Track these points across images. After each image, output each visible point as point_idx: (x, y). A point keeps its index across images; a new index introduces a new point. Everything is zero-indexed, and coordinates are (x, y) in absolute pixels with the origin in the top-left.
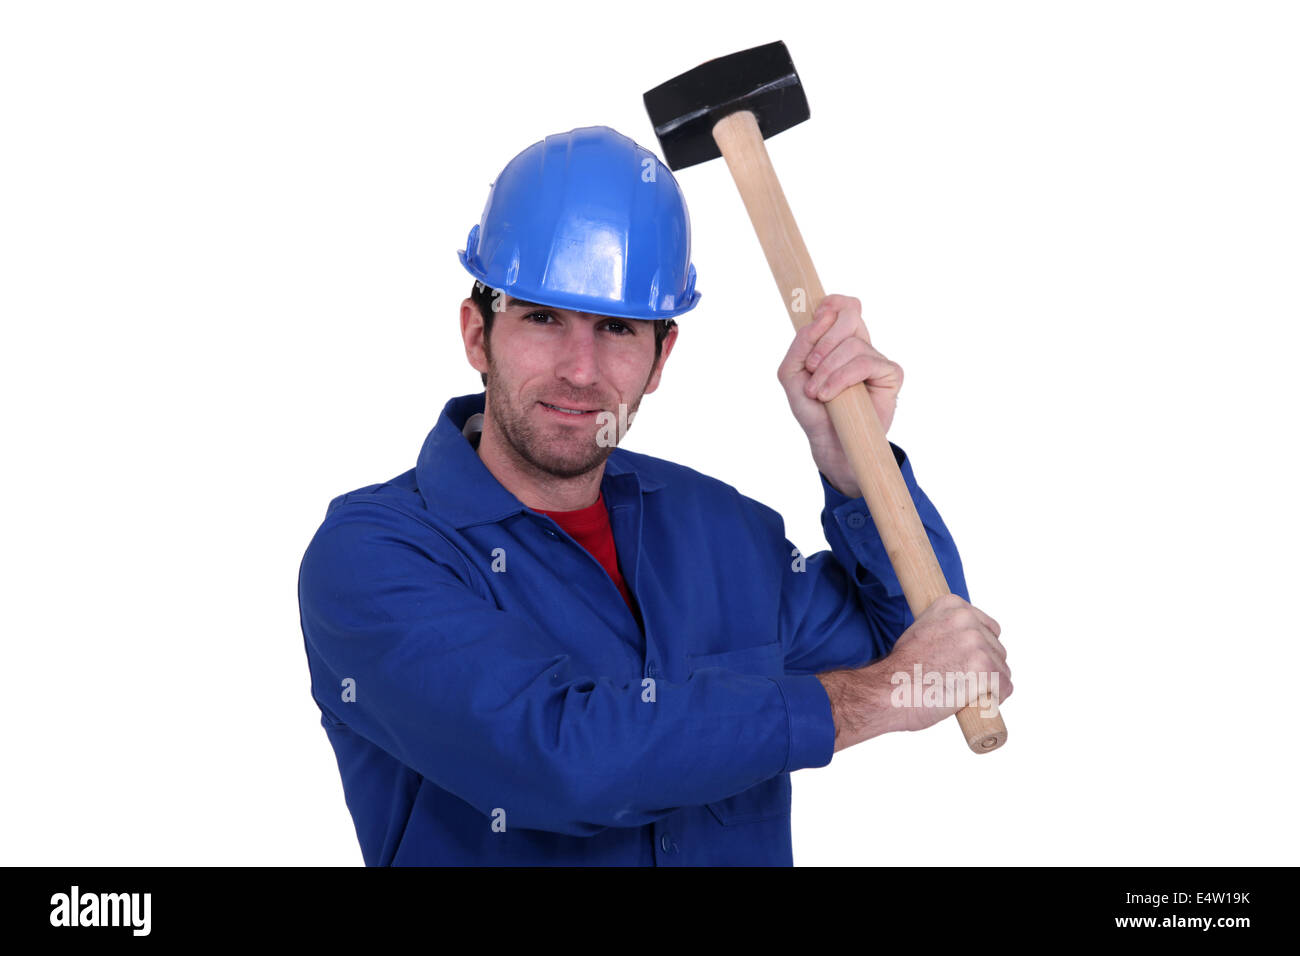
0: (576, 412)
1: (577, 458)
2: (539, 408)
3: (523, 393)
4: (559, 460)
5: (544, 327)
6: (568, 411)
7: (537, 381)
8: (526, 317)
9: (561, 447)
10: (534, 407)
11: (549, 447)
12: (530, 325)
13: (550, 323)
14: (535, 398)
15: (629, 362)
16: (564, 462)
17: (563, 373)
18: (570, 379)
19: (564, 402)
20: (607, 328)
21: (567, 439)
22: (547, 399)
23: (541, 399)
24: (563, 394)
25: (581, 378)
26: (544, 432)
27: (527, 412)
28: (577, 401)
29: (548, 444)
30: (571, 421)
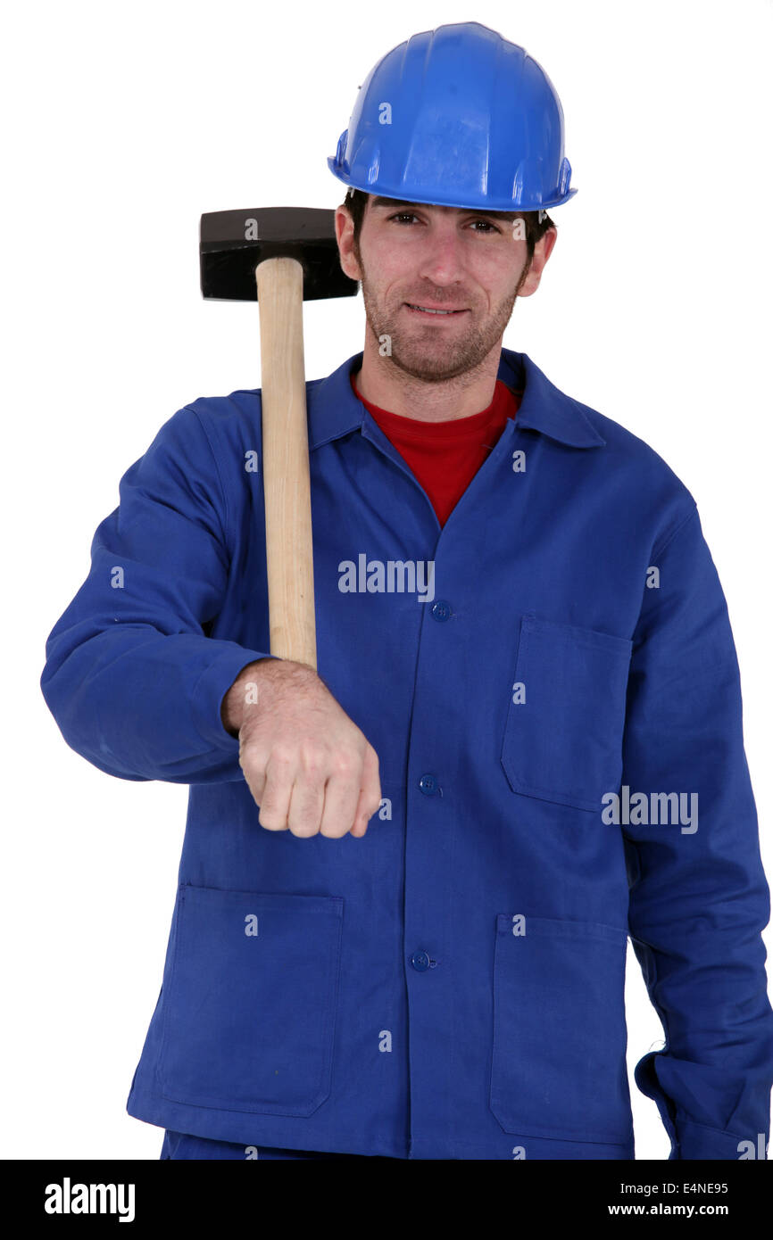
0: (442, 313)
1: (444, 359)
2: (404, 309)
3: (388, 295)
4: (425, 362)
5: (408, 228)
6: (434, 312)
7: (401, 282)
8: (391, 218)
9: (427, 348)
10: (399, 309)
11: (415, 349)
12: (394, 226)
13: (415, 224)
14: (401, 300)
15: (495, 260)
16: (431, 363)
17: (424, 274)
18: (432, 277)
19: (427, 302)
20: (474, 226)
21: (432, 339)
22: (412, 301)
23: (406, 300)
24: (427, 294)
25: (443, 276)
26: (410, 333)
27: (393, 315)
28: (441, 301)
29: (414, 345)
30: (436, 322)
